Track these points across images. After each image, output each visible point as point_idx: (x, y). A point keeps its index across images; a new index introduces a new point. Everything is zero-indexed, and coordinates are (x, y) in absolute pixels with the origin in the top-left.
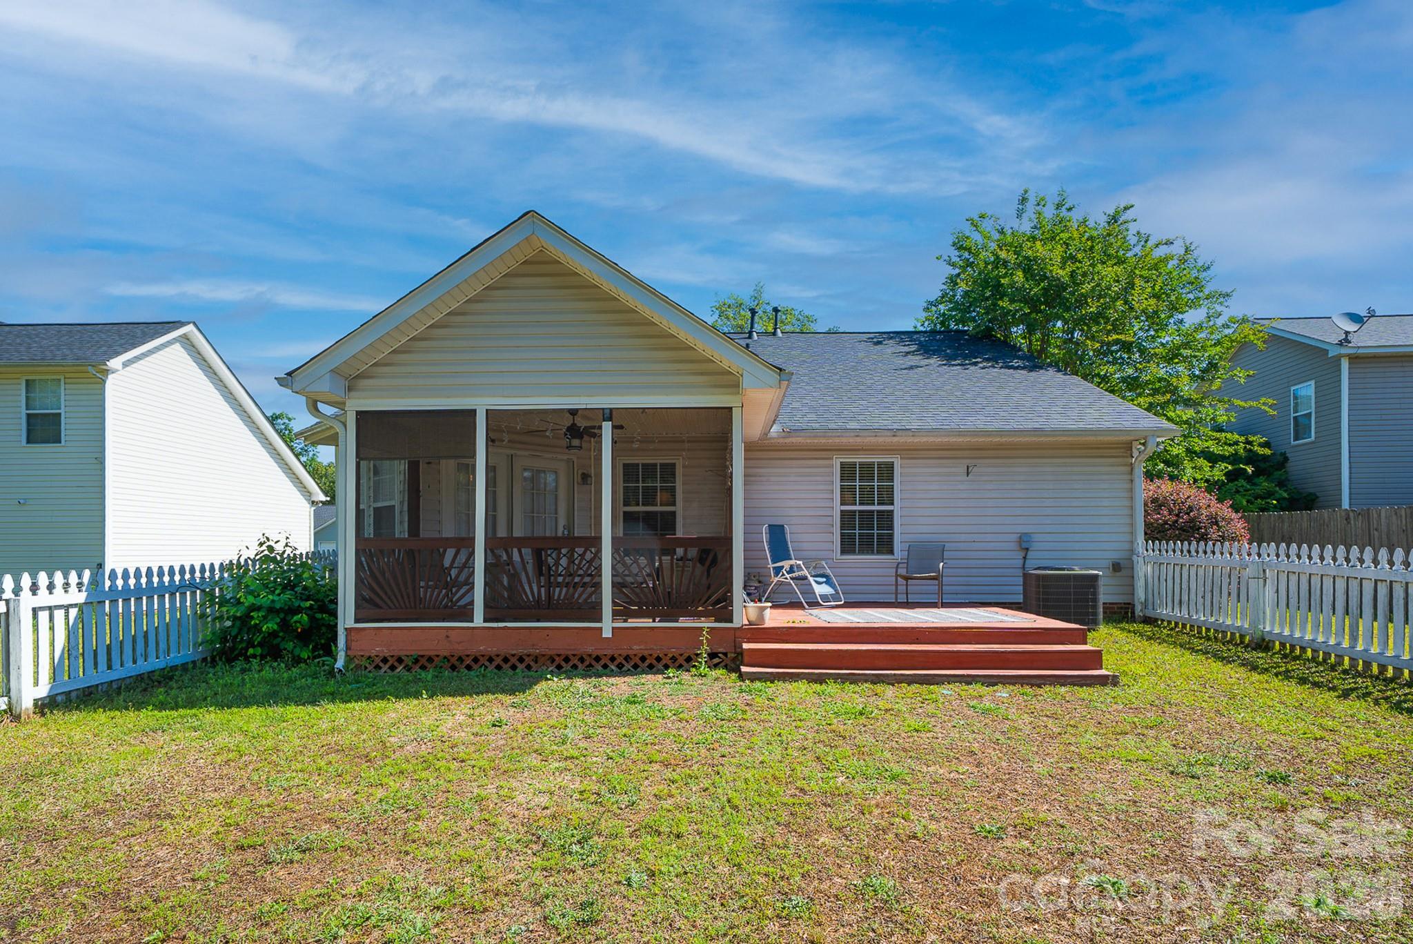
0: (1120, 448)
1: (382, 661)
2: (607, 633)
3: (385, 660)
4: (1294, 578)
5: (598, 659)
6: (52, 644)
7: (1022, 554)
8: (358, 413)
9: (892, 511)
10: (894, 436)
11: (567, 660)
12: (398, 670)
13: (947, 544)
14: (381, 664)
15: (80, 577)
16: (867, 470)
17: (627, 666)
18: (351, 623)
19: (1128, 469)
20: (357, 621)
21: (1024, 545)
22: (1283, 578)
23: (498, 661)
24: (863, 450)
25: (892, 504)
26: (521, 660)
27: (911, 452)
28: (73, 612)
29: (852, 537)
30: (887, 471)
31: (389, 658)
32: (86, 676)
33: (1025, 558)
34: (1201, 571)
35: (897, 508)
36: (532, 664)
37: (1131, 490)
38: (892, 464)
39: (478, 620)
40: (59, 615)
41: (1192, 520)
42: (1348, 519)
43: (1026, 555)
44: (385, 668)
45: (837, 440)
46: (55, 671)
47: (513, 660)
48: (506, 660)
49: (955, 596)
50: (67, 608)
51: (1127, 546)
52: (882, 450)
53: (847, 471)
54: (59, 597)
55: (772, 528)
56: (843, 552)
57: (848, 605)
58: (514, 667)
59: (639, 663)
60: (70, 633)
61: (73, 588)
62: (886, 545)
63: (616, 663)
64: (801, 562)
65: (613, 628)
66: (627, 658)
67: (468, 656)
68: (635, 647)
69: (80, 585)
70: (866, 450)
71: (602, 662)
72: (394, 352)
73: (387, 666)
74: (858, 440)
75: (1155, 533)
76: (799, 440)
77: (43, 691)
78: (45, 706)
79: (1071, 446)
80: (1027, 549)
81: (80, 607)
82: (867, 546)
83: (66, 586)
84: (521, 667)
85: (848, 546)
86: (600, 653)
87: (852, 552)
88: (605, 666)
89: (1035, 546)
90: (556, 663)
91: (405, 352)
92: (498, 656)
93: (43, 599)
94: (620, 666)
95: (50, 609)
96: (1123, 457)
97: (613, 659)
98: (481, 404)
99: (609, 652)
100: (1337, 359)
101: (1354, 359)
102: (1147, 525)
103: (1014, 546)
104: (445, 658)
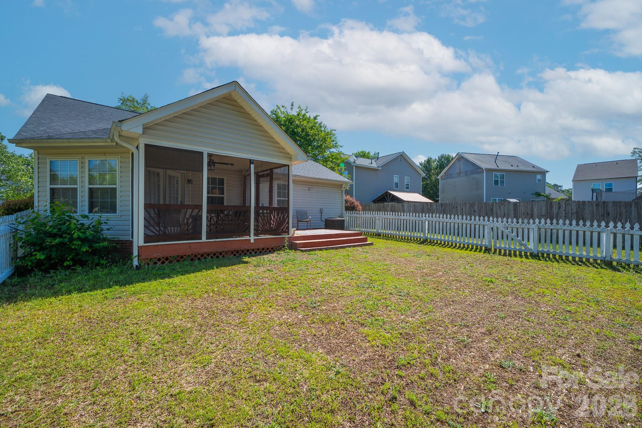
0: (340, 186)
1: (158, 260)
2: (252, 241)
3: (159, 260)
4: (386, 219)
5: (248, 251)
7: (320, 214)
8: (146, 145)
11: (238, 252)
12: (166, 263)
13: (306, 211)
14: (157, 262)
16: (283, 187)
17: (258, 252)
18: (141, 243)
19: (341, 191)
20: (145, 243)
21: (321, 211)
22: (383, 219)
23: (212, 255)
26: (221, 254)
27: (295, 182)
31: (162, 259)
34: (362, 218)
36: (225, 255)
37: (342, 197)
39: (204, 239)
41: (354, 206)
42: (365, 206)
43: (322, 214)
47: (218, 254)
48: (215, 254)
51: (341, 212)
58: (218, 257)
59: (262, 251)
63: (254, 252)
65: (254, 239)
66: (258, 249)
67: (199, 254)
68: (261, 245)
71: (249, 252)
72: (165, 120)
73: (160, 262)
75: (347, 209)
79: (336, 185)
84: (221, 257)
86: (249, 248)
88: (251, 253)
89: (323, 212)
90: (234, 254)
91: (171, 122)
92: (211, 253)
94: (256, 253)
96: (340, 188)
97: (253, 250)
98: (206, 150)
99: (252, 248)
100: (353, 166)
101: (356, 167)
102: (345, 207)
103: (319, 212)
104: (189, 256)
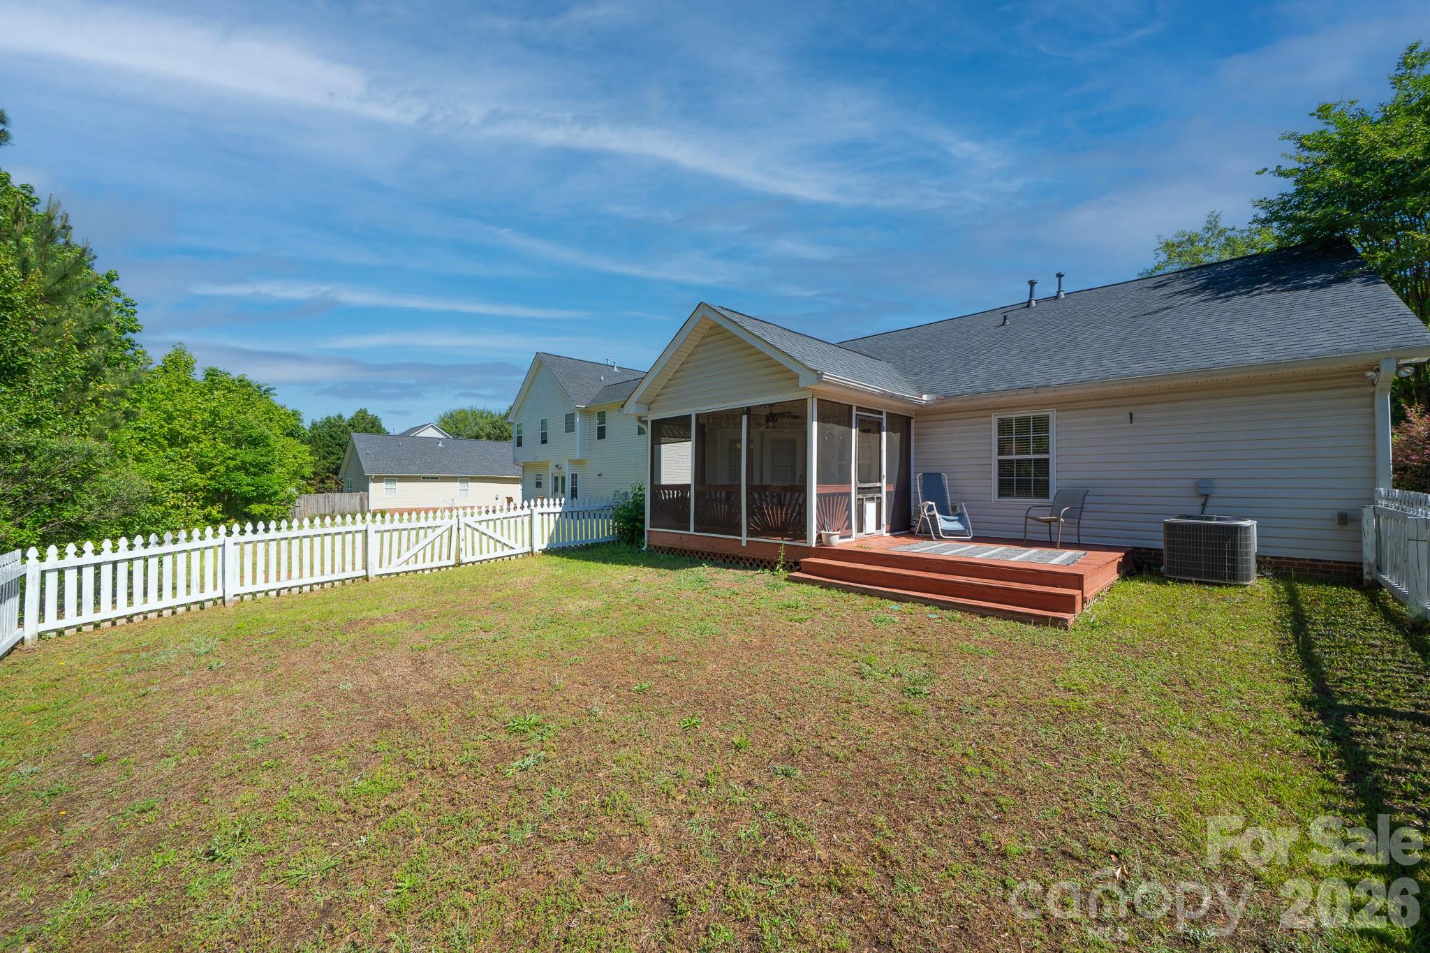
0: (1352, 376)
1: (659, 548)
2: (744, 544)
5: (741, 559)
6: (549, 526)
7: (1201, 501)
8: (652, 421)
9: (1048, 460)
10: (1036, 393)
11: (728, 557)
12: (664, 554)
13: (1090, 489)
14: (659, 550)
15: (560, 500)
16: (1023, 423)
17: (755, 565)
18: (649, 527)
20: (651, 527)
21: (1204, 493)
23: (700, 554)
24: (1019, 406)
25: (1048, 453)
26: (709, 555)
27: (1067, 405)
28: (557, 515)
29: (1010, 483)
30: (1042, 424)
31: (661, 547)
32: (562, 542)
33: (1204, 505)
35: (1052, 456)
36: (713, 557)
37: (1373, 426)
38: (1048, 417)
39: (692, 530)
40: (552, 516)
43: (1206, 502)
44: (660, 552)
45: (984, 401)
46: (551, 538)
47: (706, 555)
48: (703, 554)
49: (1116, 540)
50: (555, 513)
51: (1363, 495)
52: (1034, 405)
53: (1004, 426)
54: (552, 509)
55: (927, 477)
56: (1000, 495)
57: (976, 539)
59: (759, 563)
60: (557, 524)
61: (558, 505)
62: (1042, 489)
63: (749, 562)
64: (934, 504)
65: (747, 541)
66: (753, 560)
67: (689, 548)
68: (757, 554)
69: (560, 504)
70: (1023, 406)
71: (743, 561)
74: (1003, 399)
76: (954, 404)
77: (544, 546)
78: (545, 552)
80: (1207, 496)
81: (560, 513)
82: (1023, 489)
83: (555, 504)
84: (708, 559)
85: (1005, 489)
86: (742, 555)
87: (1010, 495)
89: (1219, 494)
90: (723, 559)
91: (667, 387)
92: (699, 551)
93: (546, 509)
94: (751, 565)
95: (549, 514)
96: (1358, 386)
97: (748, 560)
99: (745, 555)
103: (1188, 493)
104: (682, 548)
